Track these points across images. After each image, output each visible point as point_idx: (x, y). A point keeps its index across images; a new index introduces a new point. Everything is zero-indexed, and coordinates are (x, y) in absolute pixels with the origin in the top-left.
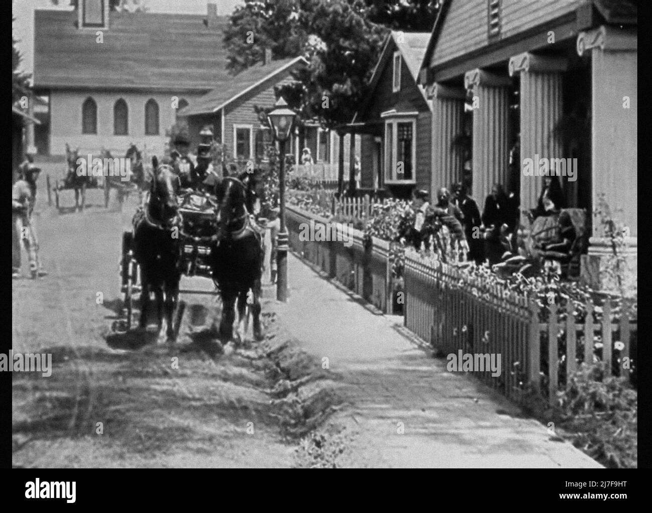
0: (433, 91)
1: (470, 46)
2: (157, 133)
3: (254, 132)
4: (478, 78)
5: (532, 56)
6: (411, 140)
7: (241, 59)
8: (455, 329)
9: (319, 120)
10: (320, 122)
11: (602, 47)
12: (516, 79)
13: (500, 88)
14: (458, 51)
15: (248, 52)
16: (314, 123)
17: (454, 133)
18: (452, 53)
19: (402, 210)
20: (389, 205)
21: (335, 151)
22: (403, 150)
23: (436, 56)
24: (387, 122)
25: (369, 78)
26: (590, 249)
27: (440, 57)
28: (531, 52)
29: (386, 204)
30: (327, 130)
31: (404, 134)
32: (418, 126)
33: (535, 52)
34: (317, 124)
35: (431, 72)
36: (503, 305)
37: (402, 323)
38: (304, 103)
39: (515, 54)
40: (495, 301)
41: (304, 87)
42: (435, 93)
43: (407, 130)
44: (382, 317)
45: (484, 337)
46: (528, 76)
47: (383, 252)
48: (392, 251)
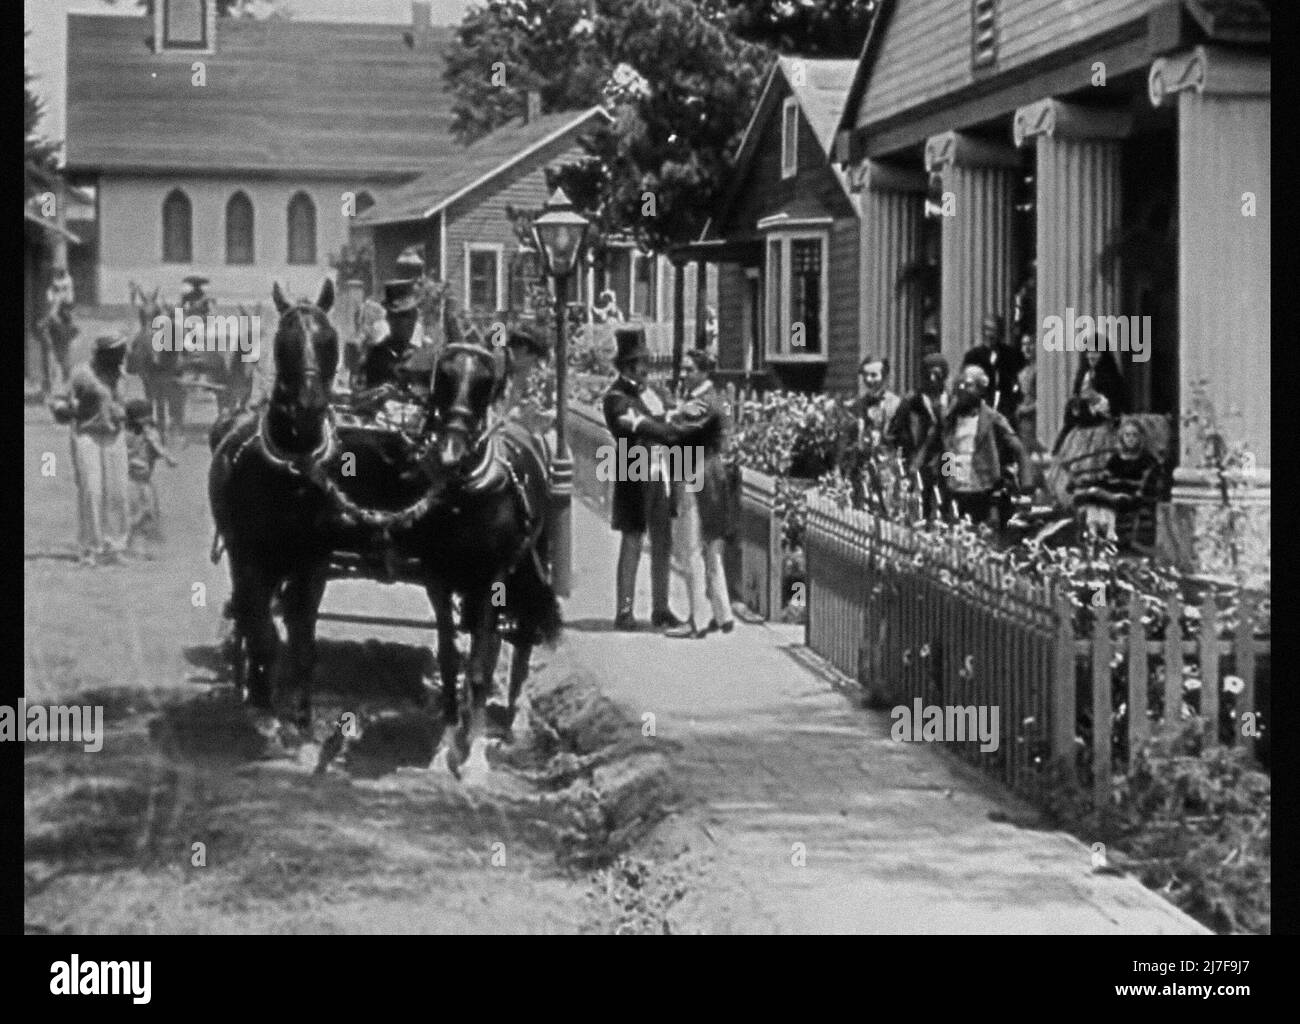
0: (862, 176)
1: (936, 86)
2: (311, 260)
3: (504, 257)
4: (952, 149)
5: (1059, 105)
6: (819, 273)
7: (478, 114)
8: (907, 652)
9: (636, 234)
10: (636, 239)
11: (1200, 88)
12: (1029, 151)
13: (996, 171)
14: (912, 96)
15: (491, 98)
16: (624, 240)
17: (904, 260)
18: (900, 100)
19: (800, 413)
20: (773, 404)
21: (666, 297)
22: (803, 295)
23: (866, 107)
24: (771, 238)
25: (734, 150)
26: (1175, 491)
27: (877, 109)
28: (1059, 98)
29: (770, 401)
30: (651, 254)
31: (803, 263)
32: (831, 248)
33: (1065, 99)
34: (631, 243)
35: (858, 136)
36: (1003, 604)
37: (802, 640)
38: (605, 200)
39: (1028, 101)
40: (986, 596)
41: (604, 169)
42: (867, 180)
43: (811, 255)
44: (760, 628)
45: (964, 667)
46: (1052, 146)
47: (764, 499)
48: (780, 496)
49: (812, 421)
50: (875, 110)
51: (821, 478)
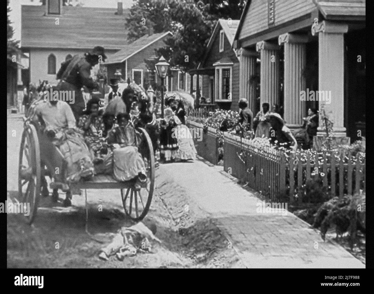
0: (240, 52)
3: (143, 73)
4: (263, 46)
5: (290, 35)
8: (248, 169)
9: (179, 67)
10: (180, 69)
11: (324, 31)
12: (282, 46)
13: (274, 51)
14: (254, 31)
15: (139, 29)
16: (176, 68)
17: (251, 74)
18: (250, 32)
19: (224, 115)
21: (188, 84)
22: (225, 84)
23: (242, 34)
24: (216, 68)
26: (318, 133)
28: (290, 33)
29: (216, 112)
30: (184, 72)
31: (225, 75)
32: (233, 71)
34: (178, 69)
36: (270, 156)
37: (223, 170)
38: (171, 58)
39: (282, 33)
40: (266, 155)
41: (171, 49)
43: (227, 73)
44: (213, 167)
45: (261, 172)
46: (288, 45)
47: (214, 134)
48: (218, 134)
49: (227, 117)
50: (244, 34)
51: (228, 130)
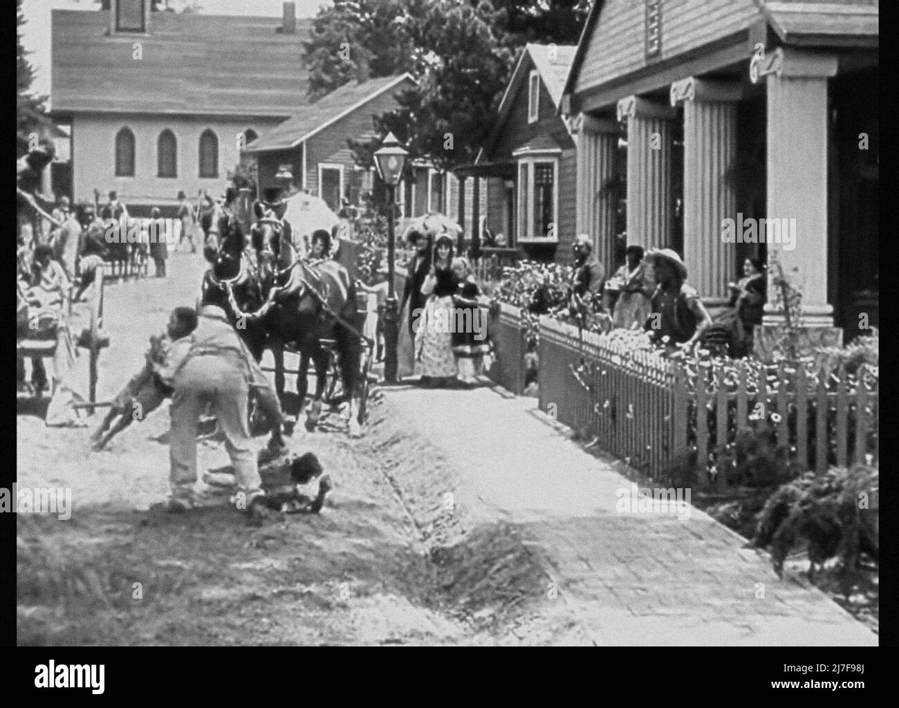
0: (578, 123)
1: (624, 67)
2: (214, 175)
3: (345, 174)
4: (633, 107)
5: (697, 81)
6: (551, 185)
8: (597, 405)
9: (432, 159)
10: (433, 162)
11: (779, 73)
12: (680, 110)
13: (660, 121)
14: (610, 72)
15: (336, 67)
16: (424, 162)
17: (604, 177)
18: (602, 76)
20: (522, 269)
21: (452, 200)
22: (542, 199)
23: (581, 79)
24: (521, 162)
25: (498, 103)
26: (765, 318)
27: (587, 81)
28: (697, 77)
29: (519, 266)
30: (442, 171)
31: (542, 179)
32: (560, 169)
33: (700, 78)
34: (429, 164)
35: (576, 98)
36: (649, 374)
37: (536, 406)
38: (412, 136)
39: (678, 79)
40: (641, 370)
41: (412, 115)
42: (581, 126)
43: (547, 173)
44: (513, 400)
45: (628, 411)
46: (693, 108)
47: (514, 321)
48: (525, 321)
51: (549, 309)
